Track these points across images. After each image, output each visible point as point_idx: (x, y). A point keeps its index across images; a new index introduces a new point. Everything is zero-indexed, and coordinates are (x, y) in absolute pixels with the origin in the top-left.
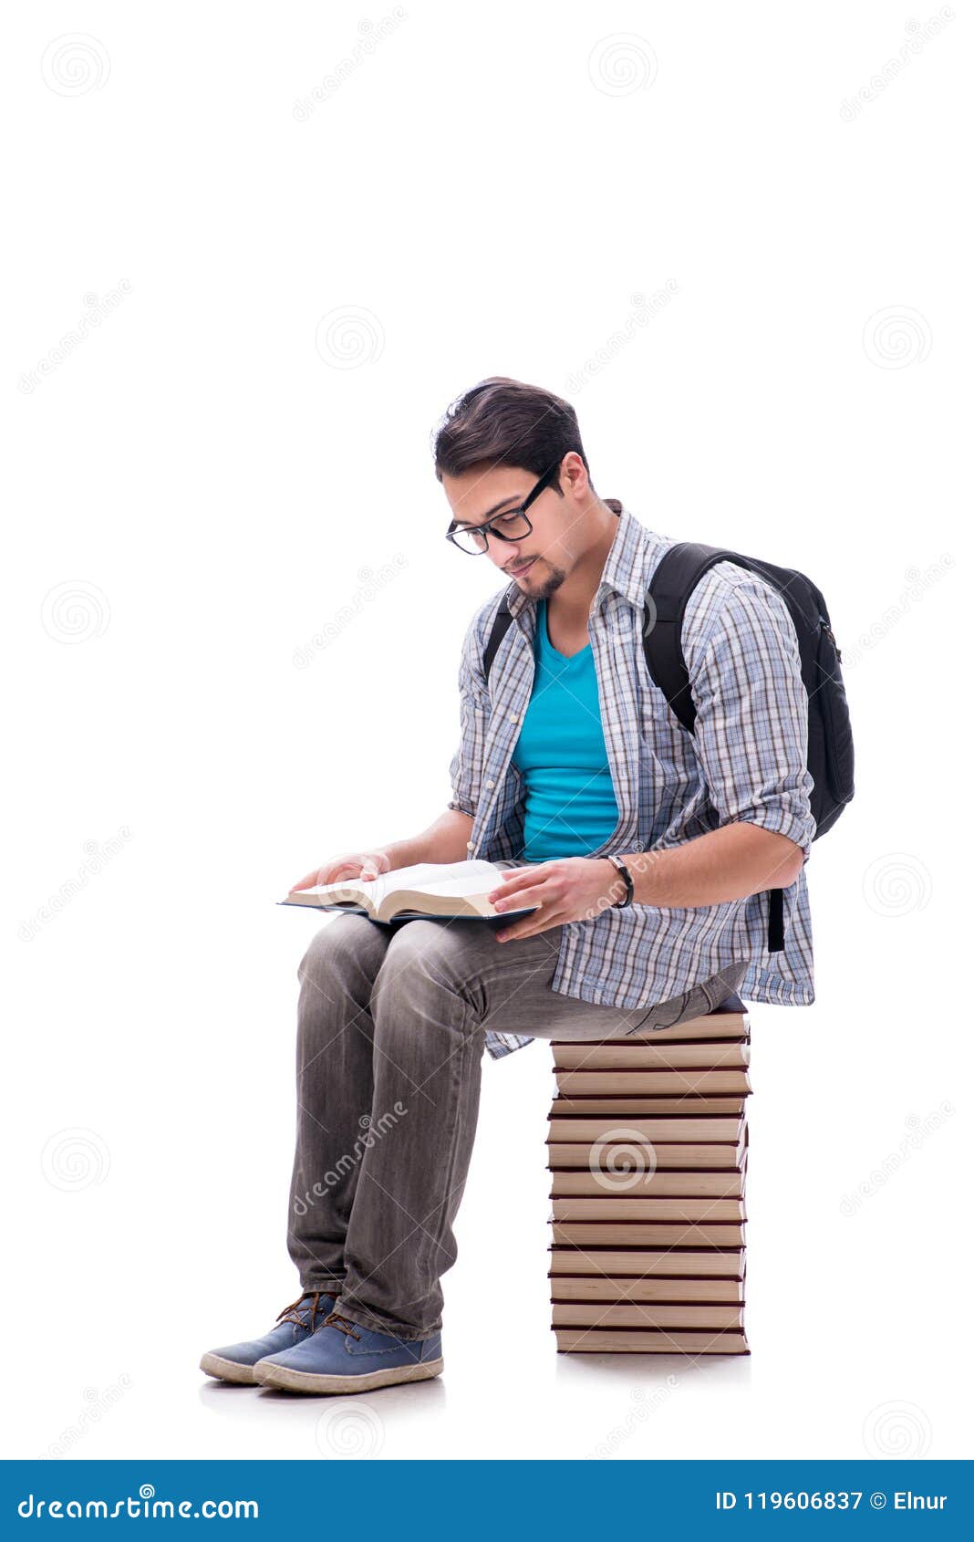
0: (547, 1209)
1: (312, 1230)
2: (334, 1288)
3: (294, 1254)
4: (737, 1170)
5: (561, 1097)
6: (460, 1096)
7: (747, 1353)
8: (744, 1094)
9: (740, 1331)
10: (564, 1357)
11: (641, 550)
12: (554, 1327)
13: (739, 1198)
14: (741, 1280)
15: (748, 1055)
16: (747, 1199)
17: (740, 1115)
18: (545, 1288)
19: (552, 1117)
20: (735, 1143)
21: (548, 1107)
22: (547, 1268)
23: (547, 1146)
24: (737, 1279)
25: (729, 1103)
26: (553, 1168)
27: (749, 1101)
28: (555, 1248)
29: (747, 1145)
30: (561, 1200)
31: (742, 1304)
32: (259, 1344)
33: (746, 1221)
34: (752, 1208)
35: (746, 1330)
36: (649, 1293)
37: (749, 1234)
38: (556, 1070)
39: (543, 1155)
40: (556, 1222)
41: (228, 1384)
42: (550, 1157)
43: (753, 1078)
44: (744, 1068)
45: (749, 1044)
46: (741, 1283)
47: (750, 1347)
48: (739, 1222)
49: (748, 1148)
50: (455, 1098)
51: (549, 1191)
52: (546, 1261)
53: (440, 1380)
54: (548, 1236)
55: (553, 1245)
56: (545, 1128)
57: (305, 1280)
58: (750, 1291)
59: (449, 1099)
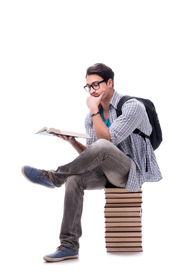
0: (104, 225)
4: (140, 217)
5: (107, 203)
7: (142, 251)
8: (141, 203)
9: (141, 247)
10: (108, 252)
12: (106, 247)
13: (140, 222)
15: (142, 195)
16: (142, 222)
17: (140, 207)
18: (104, 240)
19: (105, 207)
20: (140, 212)
21: (104, 205)
22: (105, 236)
23: (104, 213)
24: (140, 237)
25: (138, 204)
26: (105, 217)
28: (106, 232)
29: (142, 212)
30: (107, 223)
31: (141, 242)
34: (143, 224)
37: (142, 229)
38: (106, 198)
39: (104, 215)
40: (106, 227)
43: (143, 200)
44: (141, 198)
45: (142, 193)
48: (140, 227)
51: (105, 221)
54: (105, 230)
56: (104, 209)
58: (143, 239)
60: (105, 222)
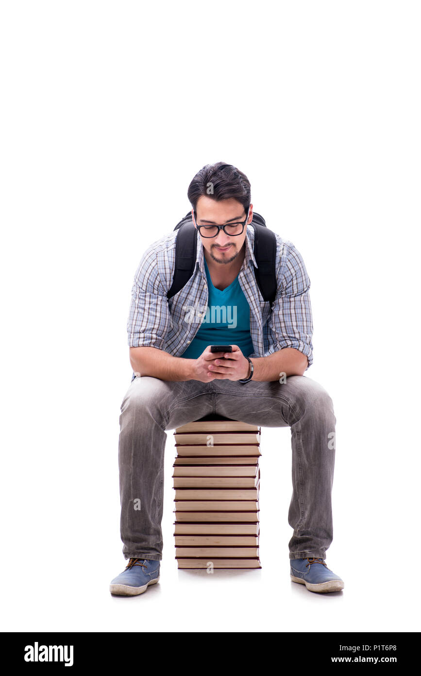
4: (255, 489)
5: (179, 457)
7: (260, 568)
8: (258, 456)
9: (257, 558)
10: (181, 571)
12: (176, 558)
13: (256, 501)
14: (257, 536)
15: (260, 439)
16: (259, 501)
17: (256, 465)
19: (175, 466)
20: (254, 477)
23: (173, 479)
24: (255, 536)
25: (251, 459)
26: (175, 488)
27: (260, 459)
28: (177, 523)
29: (259, 478)
30: (179, 502)
31: (258, 547)
33: (259, 510)
34: (261, 505)
35: (260, 559)
36: (218, 543)
37: (260, 517)
38: (176, 445)
40: (177, 511)
42: (174, 484)
43: (262, 449)
44: (258, 445)
45: (260, 434)
46: (257, 538)
47: (261, 565)
48: (256, 511)
49: (260, 480)
51: (174, 499)
55: (175, 522)
58: (261, 541)
60: (175, 501)
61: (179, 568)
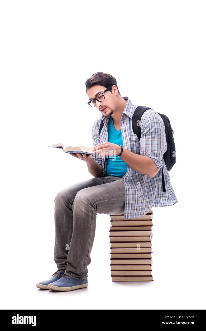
0: (110, 251)
1: (60, 256)
2: (64, 268)
3: (56, 262)
4: (150, 242)
5: (112, 227)
6: (92, 227)
7: (153, 281)
8: (151, 226)
9: (151, 276)
10: (114, 282)
11: (132, 107)
12: (112, 276)
13: (151, 248)
14: (151, 265)
15: (152, 217)
16: (152, 248)
17: (150, 230)
18: (110, 268)
19: (110, 231)
20: (150, 236)
21: (110, 229)
22: (110, 264)
23: (109, 237)
24: (150, 265)
25: (148, 227)
26: (111, 242)
27: (152, 227)
28: (112, 259)
29: (152, 236)
30: (112, 249)
31: (152, 270)
32: (49, 281)
33: (152, 253)
34: (153, 250)
35: (153, 276)
36: (132, 268)
37: (153, 255)
38: (111, 221)
39: (109, 239)
40: (111, 253)
41: (42, 289)
42: (110, 240)
43: (153, 222)
44: (151, 220)
45: (152, 215)
46: (151, 266)
47: (153, 279)
48: (151, 253)
49: (152, 237)
50: (91, 228)
51: (110, 247)
52: (110, 262)
53: (88, 288)
54: (110, 257)
55: (111, 259)
56: (109, 233)
57: (58, 267)
58: (153, 268)
59: (89, 228)
61: (113, 281)
